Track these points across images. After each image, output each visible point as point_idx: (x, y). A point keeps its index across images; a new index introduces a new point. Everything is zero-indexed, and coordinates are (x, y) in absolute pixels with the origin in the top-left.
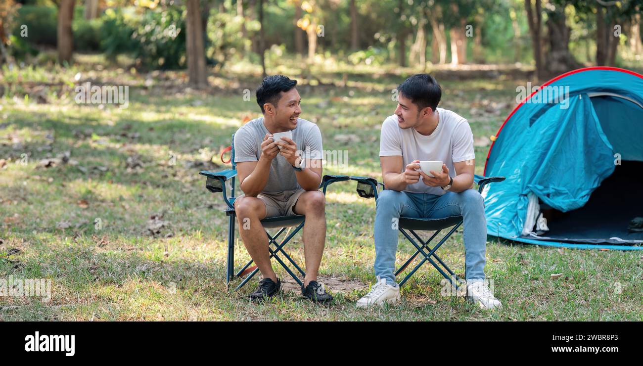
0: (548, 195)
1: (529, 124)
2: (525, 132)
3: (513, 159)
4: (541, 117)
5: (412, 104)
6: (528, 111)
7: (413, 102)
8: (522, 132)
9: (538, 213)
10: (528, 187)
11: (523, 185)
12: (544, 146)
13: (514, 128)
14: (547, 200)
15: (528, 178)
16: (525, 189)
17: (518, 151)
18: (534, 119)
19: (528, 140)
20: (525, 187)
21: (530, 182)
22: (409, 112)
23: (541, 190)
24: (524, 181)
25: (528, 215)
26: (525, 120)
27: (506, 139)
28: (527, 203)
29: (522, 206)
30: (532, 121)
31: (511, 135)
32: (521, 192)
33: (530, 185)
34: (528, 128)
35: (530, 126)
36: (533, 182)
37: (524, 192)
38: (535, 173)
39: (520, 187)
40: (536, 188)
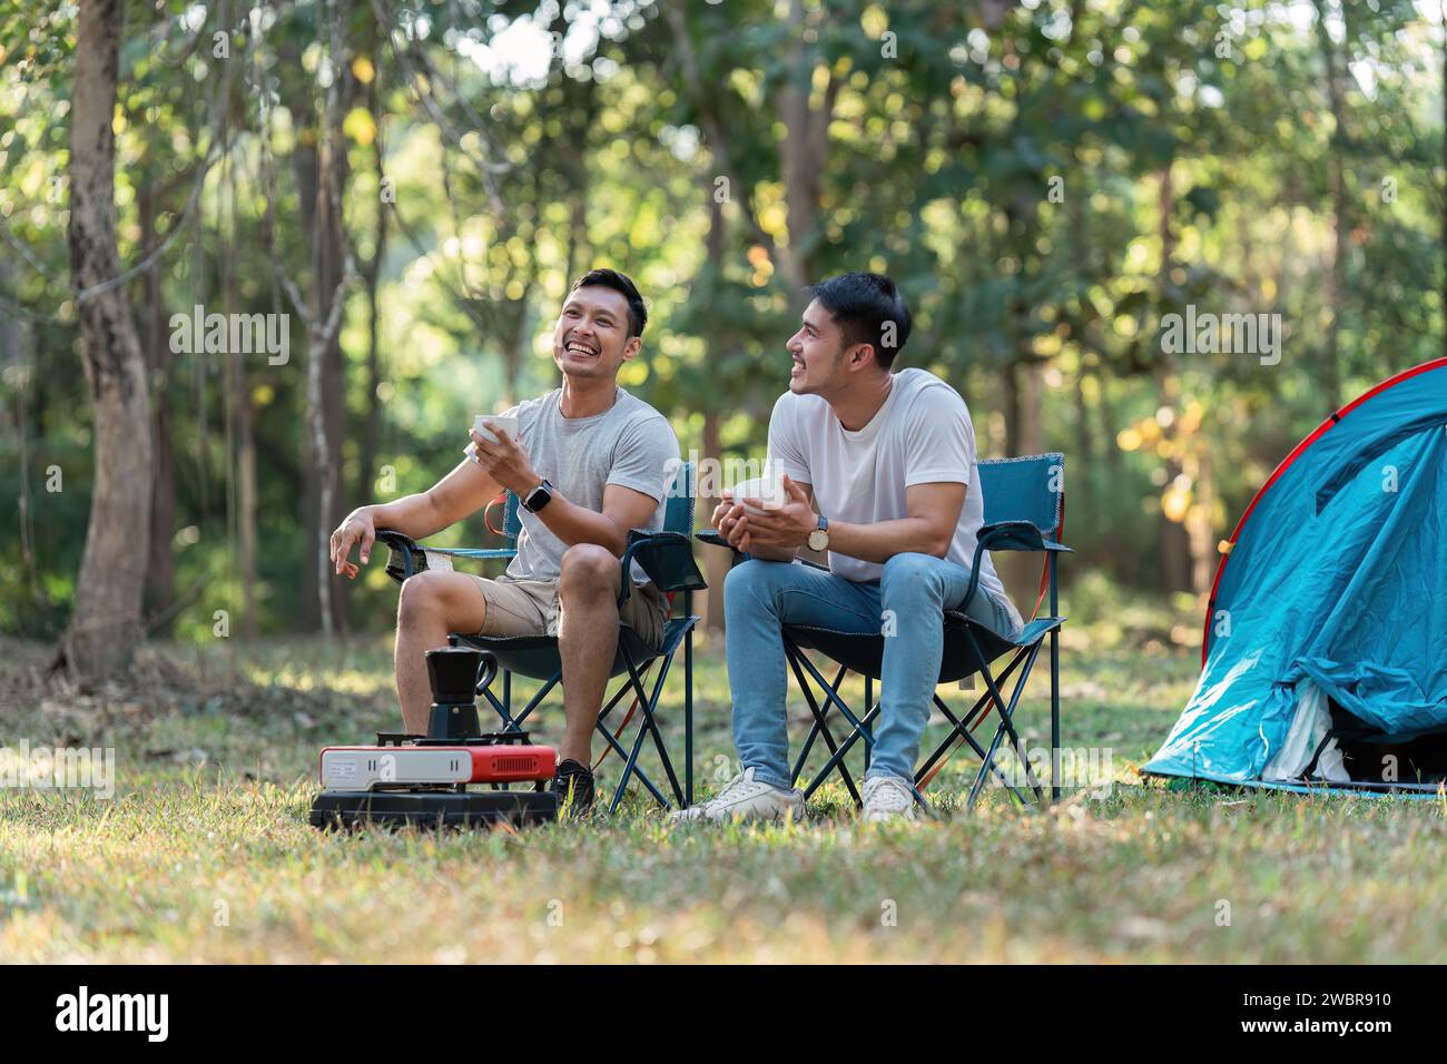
0: (1352, 687)
1: (1314, 507)
2: (1305, 529)
3: (1272, 597)
4: (1346, 487)
5: (833, 326)
6: (1311, 473)
7: (836, 320)
8: (1297, 529)
9: (1321, 734)
10: (1296, 664)
11: (1286, 659)
12: (1347, 558)
13: (1275, 517)
14: (1346, 700)
15: (1299, 639)
16: (1290, 669)
17: (1285, 577)
18: (1327, 492)
19: (1309, 549)
20: (1290, 663)
21: (1303, 651)
22: (818, 343)
23: (1328, 671)
24: (1287, 648)
25: (1292, 734)
26: (1306, 497)
27: (1256, 548)
28: (1289, 705)
29: (1277, 710)
30: (1323, 500)
31: (1269, 538)
32: (1275, 678)
33: (1301, 659)
34: (1313, 516)
35: (1318, 512)
36: (1311, 651)
37: (1287, 677)
38: (1318, 627)
39: (1276, 664)
40: (1314, 664)
